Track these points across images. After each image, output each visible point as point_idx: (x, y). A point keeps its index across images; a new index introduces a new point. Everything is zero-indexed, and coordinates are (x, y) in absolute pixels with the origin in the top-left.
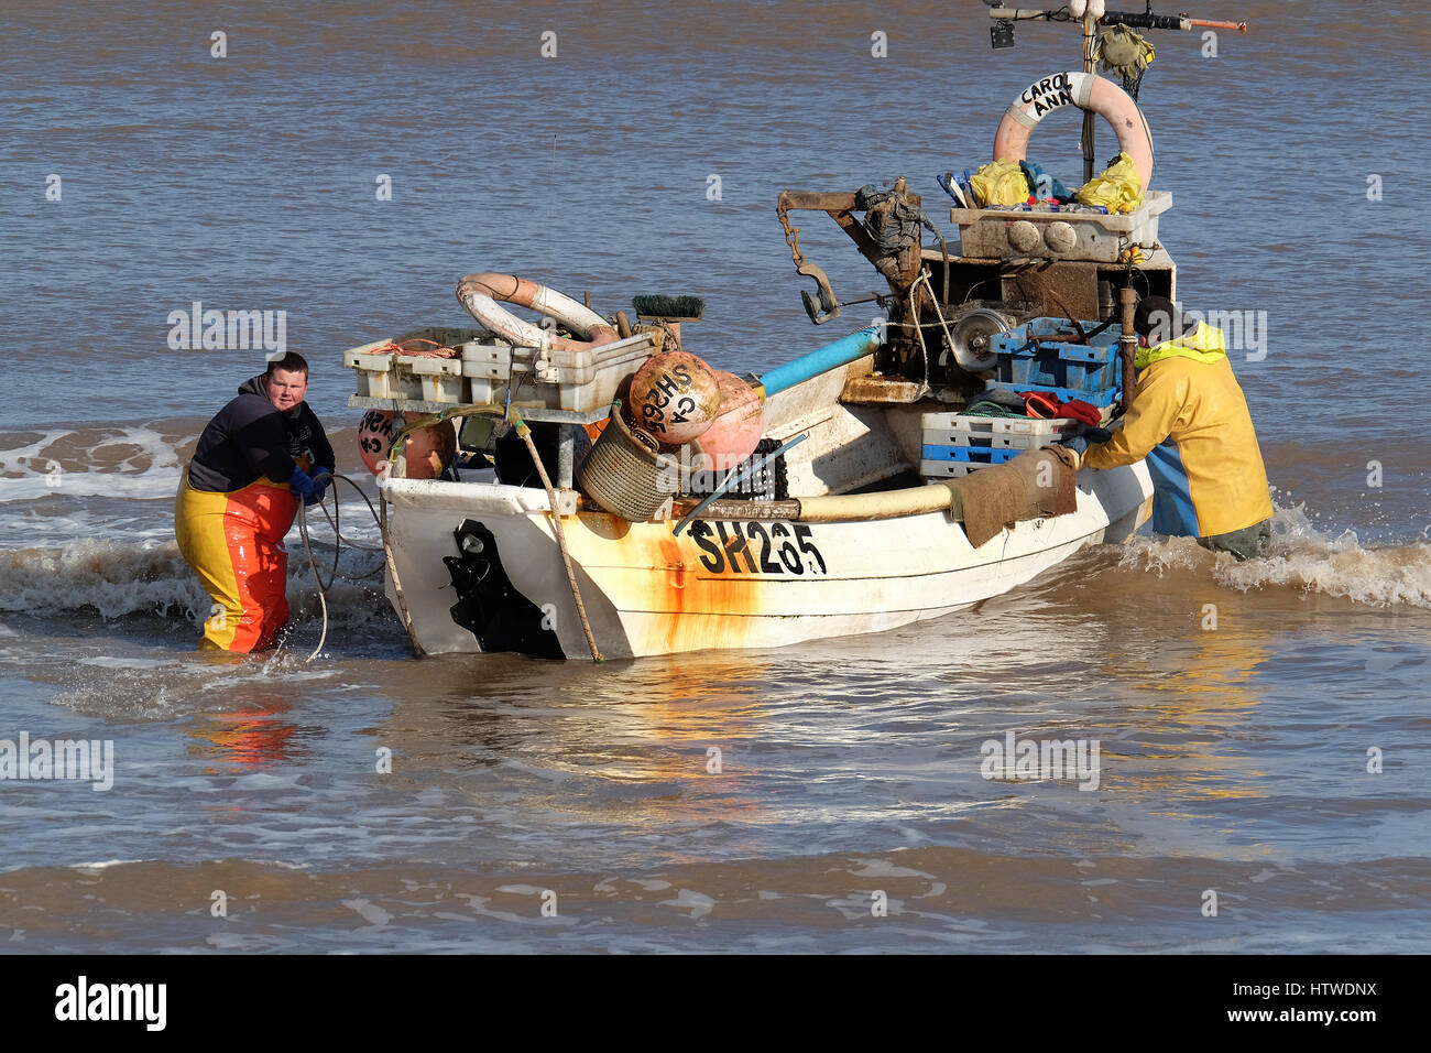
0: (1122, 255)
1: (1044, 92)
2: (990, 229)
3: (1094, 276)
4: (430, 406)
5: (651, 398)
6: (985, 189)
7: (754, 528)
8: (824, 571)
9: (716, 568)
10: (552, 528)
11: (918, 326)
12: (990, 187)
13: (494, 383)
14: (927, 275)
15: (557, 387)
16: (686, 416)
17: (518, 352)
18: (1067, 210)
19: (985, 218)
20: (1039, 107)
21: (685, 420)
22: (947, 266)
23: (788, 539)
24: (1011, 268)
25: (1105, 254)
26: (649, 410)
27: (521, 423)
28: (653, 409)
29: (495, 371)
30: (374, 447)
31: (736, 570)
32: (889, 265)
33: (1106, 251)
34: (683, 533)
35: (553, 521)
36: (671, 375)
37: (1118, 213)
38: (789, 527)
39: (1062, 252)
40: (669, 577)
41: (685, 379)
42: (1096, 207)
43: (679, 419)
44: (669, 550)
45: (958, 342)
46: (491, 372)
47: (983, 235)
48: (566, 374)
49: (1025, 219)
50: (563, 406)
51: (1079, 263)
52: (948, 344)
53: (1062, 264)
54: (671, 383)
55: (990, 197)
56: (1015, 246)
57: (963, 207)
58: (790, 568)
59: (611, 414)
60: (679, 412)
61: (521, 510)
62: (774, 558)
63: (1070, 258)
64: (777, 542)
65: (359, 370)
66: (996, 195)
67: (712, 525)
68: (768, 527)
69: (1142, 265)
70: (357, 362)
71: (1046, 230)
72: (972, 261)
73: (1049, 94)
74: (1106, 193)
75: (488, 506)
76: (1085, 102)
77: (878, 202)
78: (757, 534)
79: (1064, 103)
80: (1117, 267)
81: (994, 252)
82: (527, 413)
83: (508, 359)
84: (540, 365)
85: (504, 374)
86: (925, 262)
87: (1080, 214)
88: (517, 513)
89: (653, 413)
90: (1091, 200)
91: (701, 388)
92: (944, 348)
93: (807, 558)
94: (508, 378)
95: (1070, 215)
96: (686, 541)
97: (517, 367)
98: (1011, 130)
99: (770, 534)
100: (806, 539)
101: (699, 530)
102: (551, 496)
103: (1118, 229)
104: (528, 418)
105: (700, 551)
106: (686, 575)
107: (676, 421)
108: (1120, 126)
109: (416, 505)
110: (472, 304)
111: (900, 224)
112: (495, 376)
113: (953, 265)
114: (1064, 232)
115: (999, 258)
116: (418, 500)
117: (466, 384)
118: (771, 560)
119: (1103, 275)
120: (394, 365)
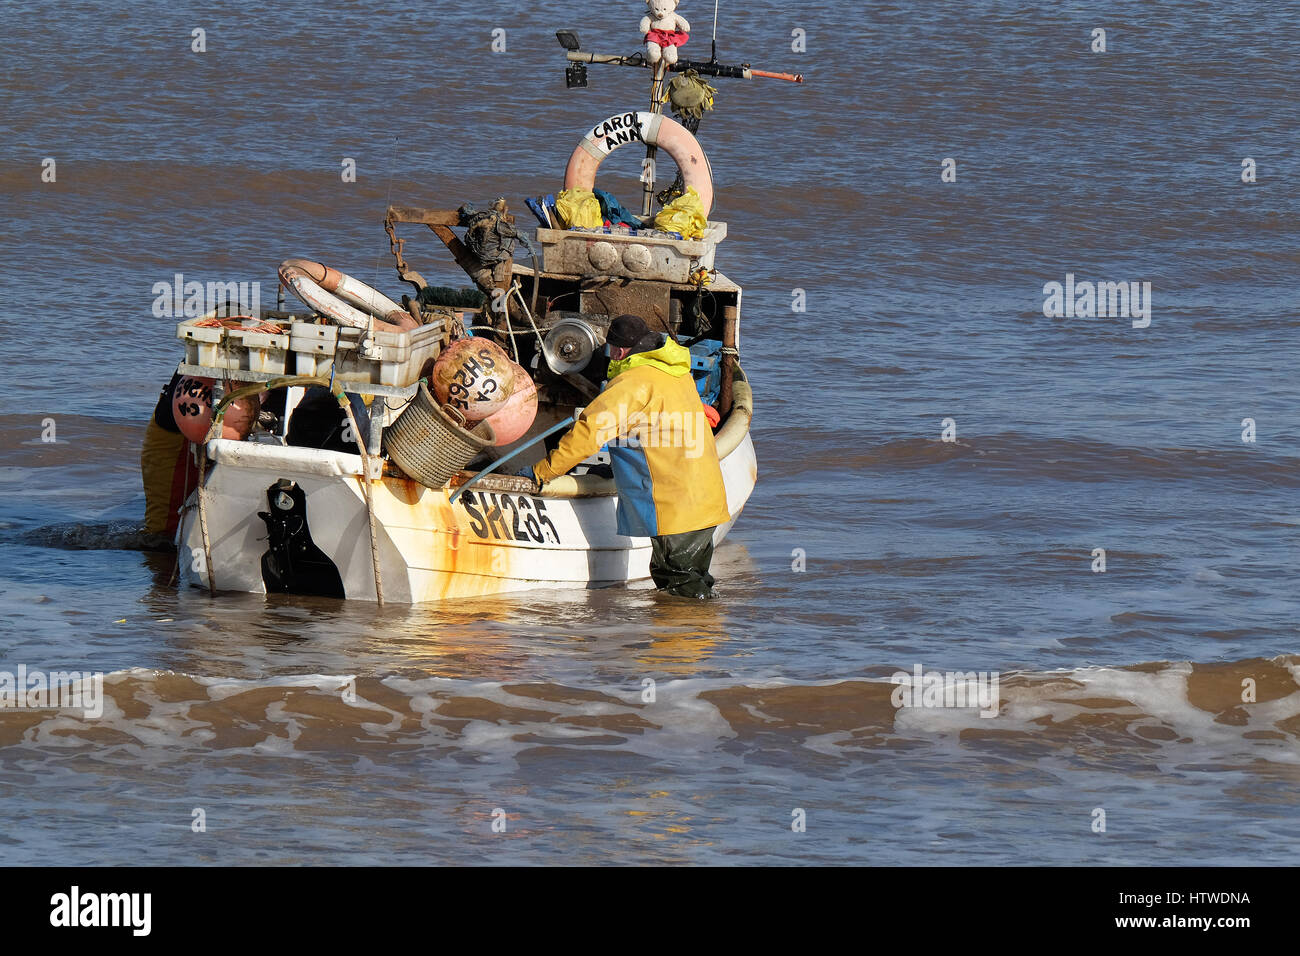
0: (693, 278)
1: (615, 128)
2: (572, 248)
3: (667, 295)
4: (256, 377)
5: (458, 378)
6: (569, 212)
7: (506, 499)
8: (559, 542)
9: (481, 533)
10: (363, 492)
11: (511, 333)
12: (574, 210)
13: (319, 358)
14: (518, 286)
15: (378, 365)
16: (488, 396)
17: (344, 331)
18: (646, 235)
19: (568, 238)
20: (610, 142)
21: (487, 399)
22: (537, 281)
23: (529, 511)
24: (594, 284)
25: (676, 275)
26: (455, 389)
27: (342, 395)
28: (459, 388)
29: (321, 347)
30: (193, 410)
31: (497, 536)
32: (485, 276)
33: (678, 272)
34: (456, 501)
35: (364, 484)
36: (476, 358)
37: (691, 239)
38: (529, 500)
39: (637, 272)
40: (447, 538)
41: (489, 362)
42: (672, 233)
43: (482, 398)
44: (446, 513)
45: (550, 348)
46: (317, 348)
47: (564, 253)
48: (389, 352)
49: (605, 241)
50: (382, 381)
51: (653, 283)
52: (541, 348)
53: (638, 282)
54: (476, 365)
55: (573, 220)
56: (595, 265)
57: (549, 227)
58: (534, 536)
59: (420, 389)
60: (483, 391)
61: (339, 473)
62: (522, 528)
63: (644, 277)
64: (523, 513)
65: (191, 340)
66: (579, 218)
67: (476, 495)
68: (515, 499)
69: (710, 287)
70: (190, 334)
71: (624, 252)
72: (554, 276)
73: (619, 131)
74: (680, 220)
75: (310, 468)
76: (652, 139)
77: (480, 219)
78: (508, 504)
79: (632, 139)
80: (688, 288)
81: (573, 269)
82: (348, 386)
83: (334, 337)
84: (367, 343)
85: (330, 349)
86: (515, 276)
87: (657, 239)
88: (335, 475)
89: (458, 392)
90: (667, 226)
91: (502, 371)
92: (537, 352)
93: (545, 529)
94: (333, 354)
95: (648, 239)
96: (458, 507)
97: (343, 344)
98: (583, 161)
99: (517, 506)
100: (543, 512)
101: (467, 499)
102: (365, 462)
103: (691, 254)
104: (349, 390)
105: (471, 519)
106: (460, 538)
107: (479, 400)
108: (684, 162)
109: (240, 465)
110: (299, 286)
111: (500, 240)
112: (321, 351)
113: (542, 280)
114: (641, 255)
115: (578, 275)
116: (243, 459)
117: (291, 358)
118: (520, 529)
119: (675, 294)
120: (225, 338)
